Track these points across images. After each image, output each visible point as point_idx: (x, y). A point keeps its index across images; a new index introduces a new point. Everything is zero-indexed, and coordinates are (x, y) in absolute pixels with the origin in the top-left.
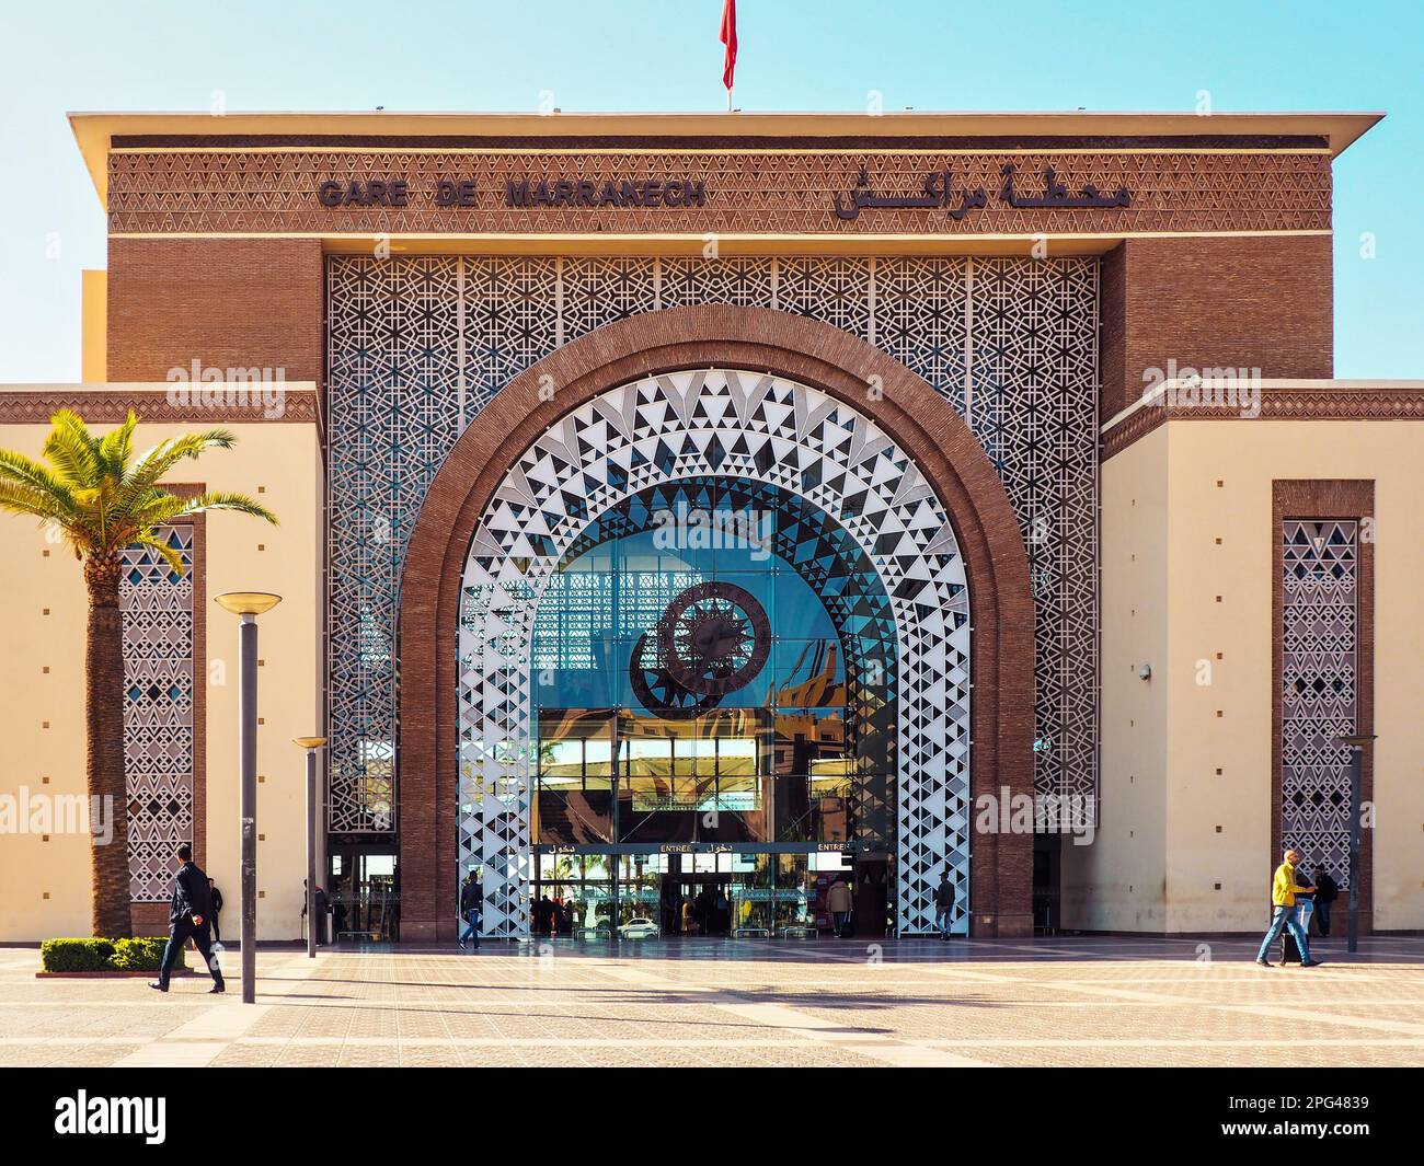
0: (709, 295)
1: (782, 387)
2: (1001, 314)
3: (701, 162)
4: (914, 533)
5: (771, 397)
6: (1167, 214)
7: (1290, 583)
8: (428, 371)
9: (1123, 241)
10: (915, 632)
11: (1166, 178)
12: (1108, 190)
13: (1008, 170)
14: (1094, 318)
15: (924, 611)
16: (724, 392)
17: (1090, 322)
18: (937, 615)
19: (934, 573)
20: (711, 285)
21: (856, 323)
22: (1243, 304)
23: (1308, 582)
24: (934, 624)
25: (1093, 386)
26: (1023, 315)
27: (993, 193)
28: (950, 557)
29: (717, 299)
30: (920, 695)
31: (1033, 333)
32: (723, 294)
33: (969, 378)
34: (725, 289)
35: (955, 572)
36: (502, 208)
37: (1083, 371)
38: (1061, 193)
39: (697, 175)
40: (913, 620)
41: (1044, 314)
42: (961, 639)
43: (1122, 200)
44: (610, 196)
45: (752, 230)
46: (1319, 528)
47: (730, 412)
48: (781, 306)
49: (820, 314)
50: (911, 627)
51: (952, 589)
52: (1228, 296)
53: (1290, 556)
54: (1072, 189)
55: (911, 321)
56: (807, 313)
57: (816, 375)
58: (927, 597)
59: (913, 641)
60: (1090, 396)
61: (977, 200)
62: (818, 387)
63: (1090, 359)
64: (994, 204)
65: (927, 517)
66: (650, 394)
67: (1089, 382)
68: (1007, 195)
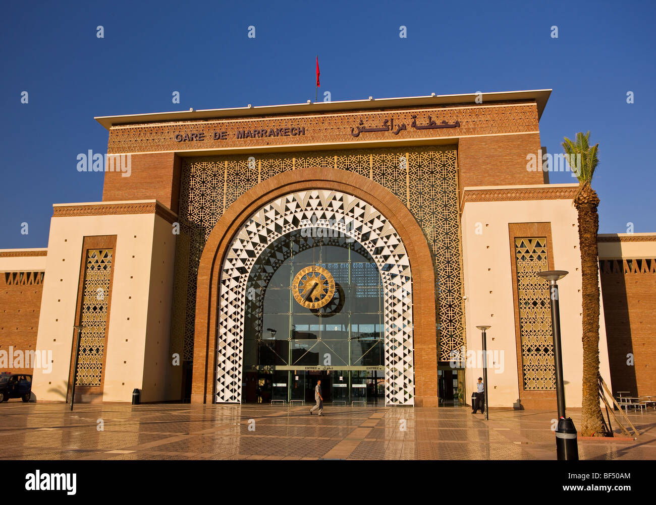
0: (312, 164)
1: (339, 195)
2: (420, 166)
3: (303, 120)
4: (389, 247)
5: (335, 199)
6: (474, 129)
7: (520, 263)
8: (214, 194)
9: (458, 138)
10: (390, 284)
11: (474, 117)
12: (451, 123)
13: (415, 117)
14: (455, 166)
15: (393, 276)
16: (318, 197)
17: (454, 168)
18: (399, 277)
19: (397, 261)
20: (313, 161)
21: (365, 172)
22: (505, 159)
23: (527, 263)
24: (397, 281)
25: (456, 191)
26: (428, 166)
27: (408, 125)
28: (403, 255)
29: (315, 166)
30: (392, 308)
31: (432, 173)
32: (317, 164)
33: (408, 189)
34: (318, 162)
35: (405, 261)
36: (235, 139)
37: (452, 185)
38: (434, 123)
39: (302, 125)
40: (389, 279)
41: (436, 166)
42: (408, 286)
43: (457, 125)
44: (272, 133)
45: (320, 142)
46: (530, 241)
47: (320, 204)
48: (338, 167)
49: (352, 169)
50: (388, 282)
51: (404, 267)
52: (499, 156)
53: (519, 252)
54: (438, 122)
55: (386, 170)
56: (347, 169)
57: (350, 190)
58: (394, 270)
59: (390, 287)
60: (455, 194)
61: (404, 127)
62: (352, 195)
63: (454, 181)
64: (409, 128)
65: (393, 240)
66: (291, 200)
67: (455, 189)
68: (414, 125)
